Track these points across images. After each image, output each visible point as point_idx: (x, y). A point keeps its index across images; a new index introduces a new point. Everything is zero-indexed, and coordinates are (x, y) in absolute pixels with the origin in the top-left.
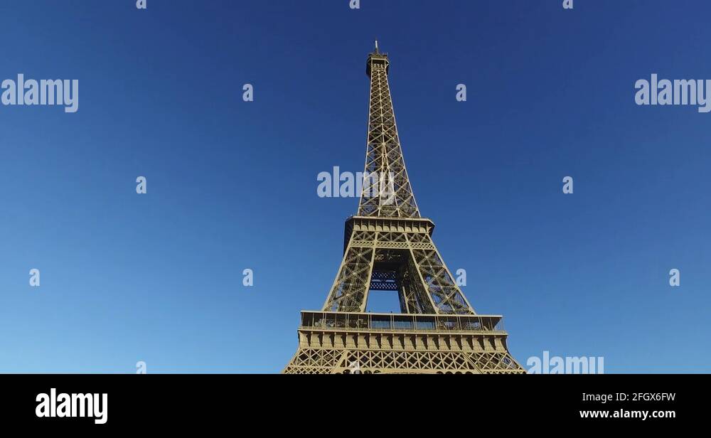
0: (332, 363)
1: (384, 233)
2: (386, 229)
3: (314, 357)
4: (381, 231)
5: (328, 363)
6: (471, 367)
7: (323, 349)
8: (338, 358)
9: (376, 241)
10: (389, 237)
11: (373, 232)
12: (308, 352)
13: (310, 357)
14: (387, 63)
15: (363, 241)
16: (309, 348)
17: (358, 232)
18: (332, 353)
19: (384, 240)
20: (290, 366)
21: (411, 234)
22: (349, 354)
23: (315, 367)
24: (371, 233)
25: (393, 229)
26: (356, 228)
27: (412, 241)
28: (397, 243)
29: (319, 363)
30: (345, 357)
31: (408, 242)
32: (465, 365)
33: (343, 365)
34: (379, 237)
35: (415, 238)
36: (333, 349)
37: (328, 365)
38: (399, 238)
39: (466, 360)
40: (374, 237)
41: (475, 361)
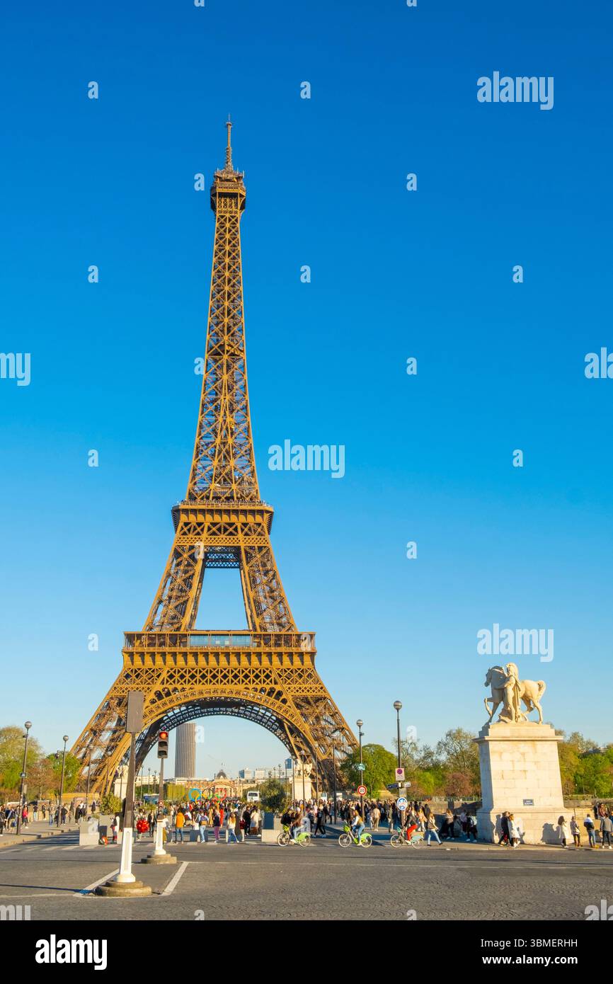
0: (153, 682)
1: (214, 524)
2: (217, 518)
3: (137, 676)
4: (212, 521)
5: (149, 681)
6: (276, 683)
7: (146, 667)
8: (158, 676)
9: (205, 535)
10: (219, 530)
11: (203, 523)
12: (132, 671)
13: (134, 676)
14: (241, 196)
15: (190, 536)
16: (132, 667)
17: (186, 524)
18: (153, 671)
19: (214, 534)
20: (116, 686)
21: (245, 525)
22: (168, 672)
23: (137, 686)
24: (199, 524)
25: (225, 518)
26: (183, 518)
27: (246, 534)
28: (228, 537)
29: (141, 682)
30: (165, 675)
31: (240, 536)
32: (271, 681)
33: (163, 683)
34: (209, 529)
35: (250, 529)
36: (154, 667)
37: (149, 684)
38: (231, 530)
39: (273, 676)
40: (202, 530)
41: (280, 676)
